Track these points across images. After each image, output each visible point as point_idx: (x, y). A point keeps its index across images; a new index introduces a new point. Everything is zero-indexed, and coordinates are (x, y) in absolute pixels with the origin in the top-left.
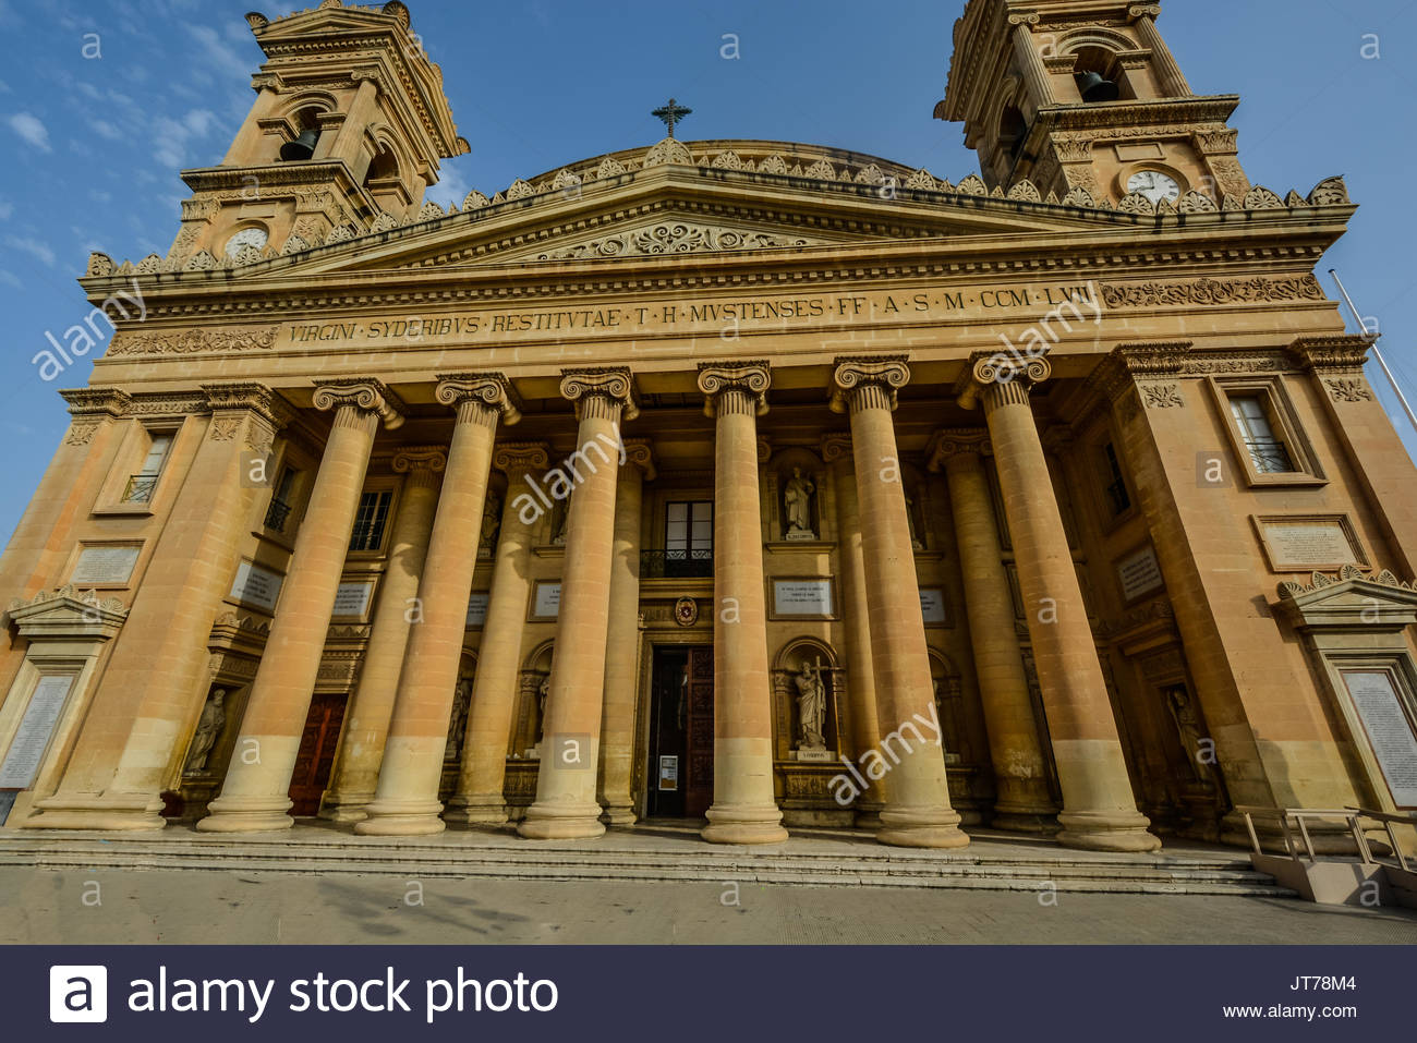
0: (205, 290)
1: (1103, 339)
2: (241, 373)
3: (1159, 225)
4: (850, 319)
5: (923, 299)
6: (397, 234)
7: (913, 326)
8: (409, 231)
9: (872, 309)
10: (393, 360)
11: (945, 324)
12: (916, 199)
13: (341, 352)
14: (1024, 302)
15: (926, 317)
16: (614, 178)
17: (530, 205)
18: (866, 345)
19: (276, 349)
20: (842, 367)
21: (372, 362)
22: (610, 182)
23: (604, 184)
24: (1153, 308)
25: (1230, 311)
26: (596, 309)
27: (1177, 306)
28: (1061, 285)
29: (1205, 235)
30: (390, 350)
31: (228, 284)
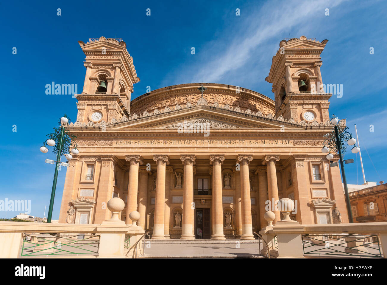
0: (94, 131)
1: (291, 152)
2: (106, 152)
3: (306, 128)
5: (257, 141)
6: (139, 119)
7: (254, 148)
8: (142, 119)
9: (246, 143)
10: (142, 150)
11: (261, 148)
12: (258, 118)
13: (129, 148)
14: (277, 143)
15: (257, 146)
16: (190, 108)
17: (170, 113)
18: (245, 152)
19: (113, 146)
20: (239, 157)
21: (137, 150)
22: (189, 109)
23: (187, 109)
24: (302, 146)
25: (317, 147)
26: (186, 140)
27: (307, 146)
28: (285, 140)
30: (141, 148)
31: (99, 130)
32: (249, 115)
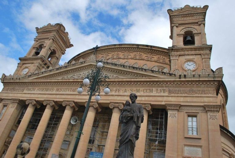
0: (16, 81)
2: (18, 96)
4: (117, 94)
5: (132, 90)
6: (45, 72)
8: (47, 72)
9: (122, 91)
10: (39, 96)
12: (134, 69)
13: (32, 94)
18: (118, 99)
20: (111, 104)
22: (81, 63)
23: (79, 63)
26: (73, 88)
28: (160, 88)
29: (190, 79)
30: (39, 94)
31: (19, 80)
32: (126, 66)
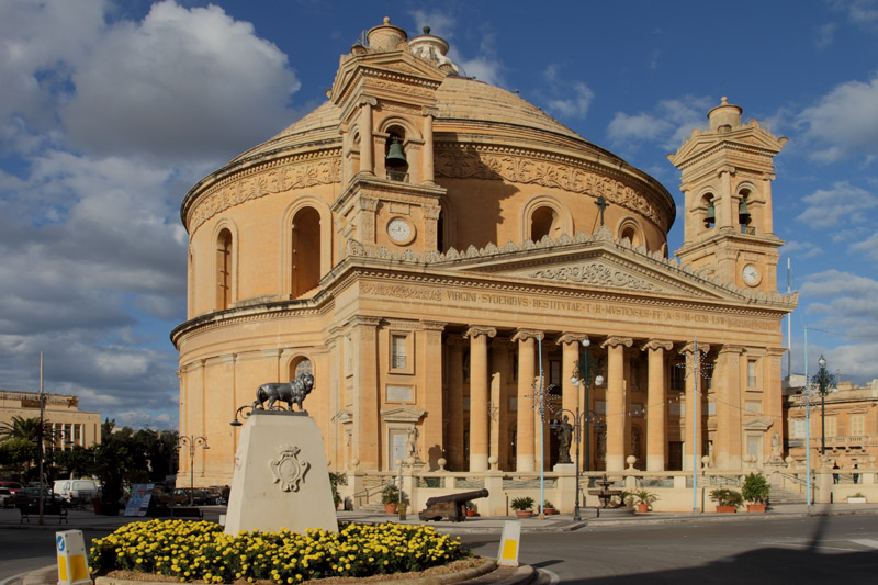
1: (724, 339)
2: (432, 313)
3: (750, 301)
4: (656, 321)
5: (679, 315)
7: (676, 327)
9: (664, 316)
10: (497, 315)
11: (684, 327)
13: (474, 308)
14: (706, 321)
15: (679, 323)
17: (551, 250)
19: (443, 302)
21: (489, 315)
22: (582, 245)
24: (739, 329)
25: (757, 333)
26: (572, 302)
29: (759, 307)
31: (425, 269)
